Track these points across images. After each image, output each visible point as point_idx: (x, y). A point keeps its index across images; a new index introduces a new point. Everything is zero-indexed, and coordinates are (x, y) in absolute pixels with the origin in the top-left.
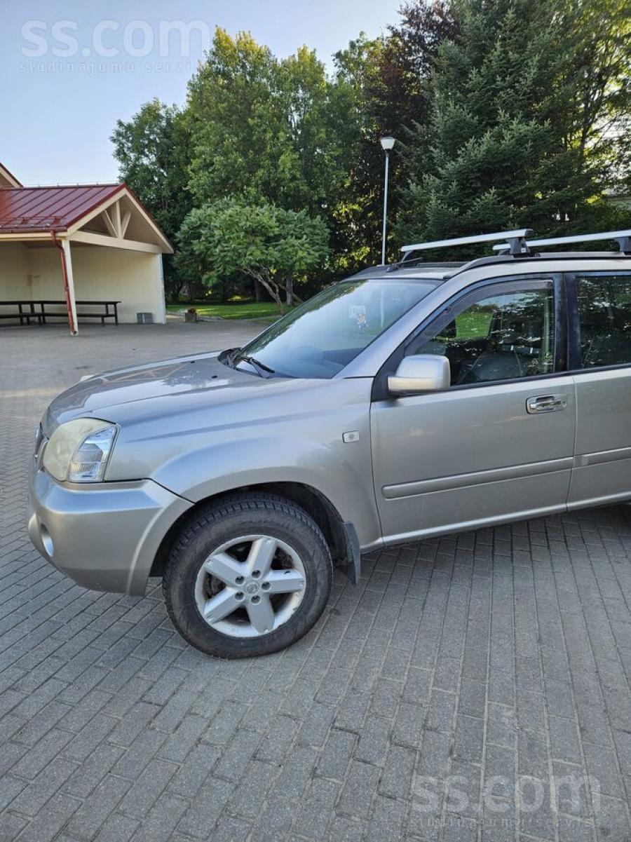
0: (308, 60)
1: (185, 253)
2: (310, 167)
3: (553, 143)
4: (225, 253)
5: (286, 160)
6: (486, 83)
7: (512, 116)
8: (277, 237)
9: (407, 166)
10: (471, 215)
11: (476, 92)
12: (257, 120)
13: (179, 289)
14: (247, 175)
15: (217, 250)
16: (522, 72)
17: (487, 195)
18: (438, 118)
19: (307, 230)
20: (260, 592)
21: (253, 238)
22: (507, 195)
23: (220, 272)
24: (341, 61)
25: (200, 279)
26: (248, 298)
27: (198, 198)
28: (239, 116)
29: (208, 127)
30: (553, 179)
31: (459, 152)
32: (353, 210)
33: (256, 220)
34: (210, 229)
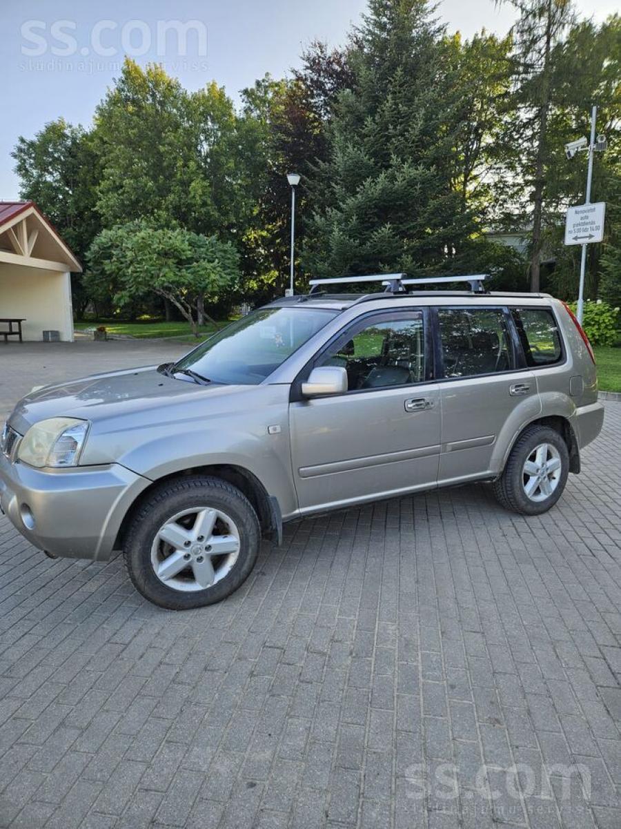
0: (217, 95)
1: (95, 272)
2: (220, 194)
3: (438, 186)
4: (138, 274)
5: (197, 186)
6: (380, 130)
7: (403, 161)
8: (190, 260)
9: (311, 199)
10: (370, 247)
11: (372, 138)
12: (167, 148)
13: (85, 307)
14: (157, 198)
15: (130, 271)
16: (411, 123)
17: (383, 229)
18: (339, 158)
19: (218, 255)
20: (204, 553)
21: (166, 260)
22: (400, 230)
23: (133, 292)
24: (248, 97)
25: (111, 299)
26: (158, 317)
27: (106, 218)
28: (149, 142)
29: (117, 151)
30: (440, 218)
31: (358, 190)
32: (262, 236)
33: (169, 244)
34: (122, 250)
